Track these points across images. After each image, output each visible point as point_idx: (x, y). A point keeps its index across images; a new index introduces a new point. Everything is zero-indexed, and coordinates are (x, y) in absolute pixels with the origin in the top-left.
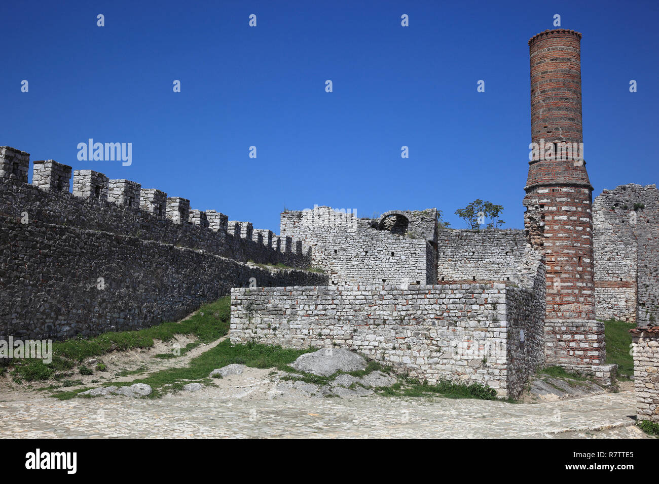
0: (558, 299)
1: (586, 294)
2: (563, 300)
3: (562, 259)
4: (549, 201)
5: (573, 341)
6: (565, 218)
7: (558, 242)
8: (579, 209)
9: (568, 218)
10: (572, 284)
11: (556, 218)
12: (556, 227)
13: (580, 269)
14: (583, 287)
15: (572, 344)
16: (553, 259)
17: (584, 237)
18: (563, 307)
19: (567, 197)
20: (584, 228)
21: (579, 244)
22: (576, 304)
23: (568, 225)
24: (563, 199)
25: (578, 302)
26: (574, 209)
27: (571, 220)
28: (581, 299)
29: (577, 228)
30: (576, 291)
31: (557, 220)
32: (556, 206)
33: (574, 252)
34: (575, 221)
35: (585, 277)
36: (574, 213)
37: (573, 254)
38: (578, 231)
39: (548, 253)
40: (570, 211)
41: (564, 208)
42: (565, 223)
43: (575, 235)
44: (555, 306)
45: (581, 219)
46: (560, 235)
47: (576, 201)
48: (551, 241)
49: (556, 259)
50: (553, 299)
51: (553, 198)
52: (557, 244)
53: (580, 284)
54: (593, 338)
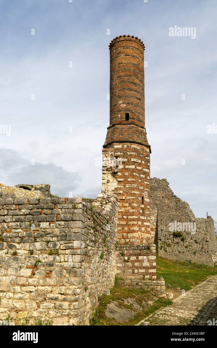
0: (126, 229)
1: (146, 225)
2: (131, 229)
3: (130, 198)
4: (122, 154)
5: (138, 261)
6: (133, 167)
7: (127, 185)
8: (143, 162)
9: (136, 167)
10: (137, 217)
11: (127, 167)
12: (127, 174)
13: (142, 206)
14: (145, 220)
15: (137, 264)
16: (124, 198)
17: (145, 182)
18: (130, 235)
19: (135, 152)
20: (146, 177)
21: (142, 188)
22: (139, 232)
23: (135, 172)
24: (133, 153)
25: (141, 231)
26: (140, 161)
27: (138, 169)
28: (143, 229)
29: (142, 176)
30: (140, 223)
31: (127, 169)
32: (127, 158)
33: (139, 193)
34: (140, 170)
35: (146, 213)
36: (140, 164)
37: (138, 194)
38: (141, 178)
39: (120, 194)
40: (137, 162)
41: (133, 160)
42: (133, 171)
43: (140, 181)
44: (124, 234)
45: (144, 170)
46: (130, 180)
47: (141, 156)
48: (122, 184)
49: (126, 198)
50: (123, 229)
51: (125, 152)
52: (127, 187)
53: (142, 218)
54: (153, 259)
